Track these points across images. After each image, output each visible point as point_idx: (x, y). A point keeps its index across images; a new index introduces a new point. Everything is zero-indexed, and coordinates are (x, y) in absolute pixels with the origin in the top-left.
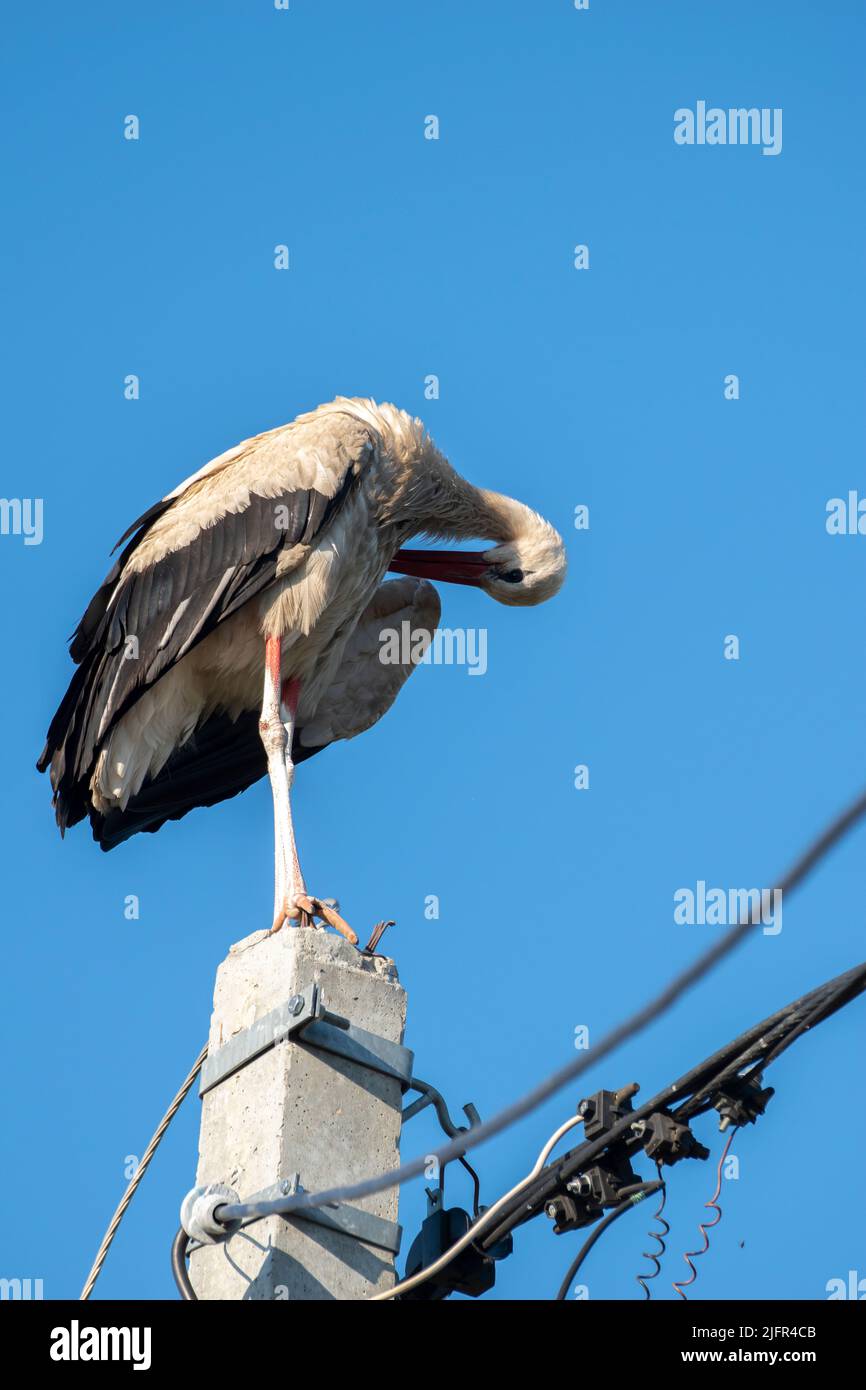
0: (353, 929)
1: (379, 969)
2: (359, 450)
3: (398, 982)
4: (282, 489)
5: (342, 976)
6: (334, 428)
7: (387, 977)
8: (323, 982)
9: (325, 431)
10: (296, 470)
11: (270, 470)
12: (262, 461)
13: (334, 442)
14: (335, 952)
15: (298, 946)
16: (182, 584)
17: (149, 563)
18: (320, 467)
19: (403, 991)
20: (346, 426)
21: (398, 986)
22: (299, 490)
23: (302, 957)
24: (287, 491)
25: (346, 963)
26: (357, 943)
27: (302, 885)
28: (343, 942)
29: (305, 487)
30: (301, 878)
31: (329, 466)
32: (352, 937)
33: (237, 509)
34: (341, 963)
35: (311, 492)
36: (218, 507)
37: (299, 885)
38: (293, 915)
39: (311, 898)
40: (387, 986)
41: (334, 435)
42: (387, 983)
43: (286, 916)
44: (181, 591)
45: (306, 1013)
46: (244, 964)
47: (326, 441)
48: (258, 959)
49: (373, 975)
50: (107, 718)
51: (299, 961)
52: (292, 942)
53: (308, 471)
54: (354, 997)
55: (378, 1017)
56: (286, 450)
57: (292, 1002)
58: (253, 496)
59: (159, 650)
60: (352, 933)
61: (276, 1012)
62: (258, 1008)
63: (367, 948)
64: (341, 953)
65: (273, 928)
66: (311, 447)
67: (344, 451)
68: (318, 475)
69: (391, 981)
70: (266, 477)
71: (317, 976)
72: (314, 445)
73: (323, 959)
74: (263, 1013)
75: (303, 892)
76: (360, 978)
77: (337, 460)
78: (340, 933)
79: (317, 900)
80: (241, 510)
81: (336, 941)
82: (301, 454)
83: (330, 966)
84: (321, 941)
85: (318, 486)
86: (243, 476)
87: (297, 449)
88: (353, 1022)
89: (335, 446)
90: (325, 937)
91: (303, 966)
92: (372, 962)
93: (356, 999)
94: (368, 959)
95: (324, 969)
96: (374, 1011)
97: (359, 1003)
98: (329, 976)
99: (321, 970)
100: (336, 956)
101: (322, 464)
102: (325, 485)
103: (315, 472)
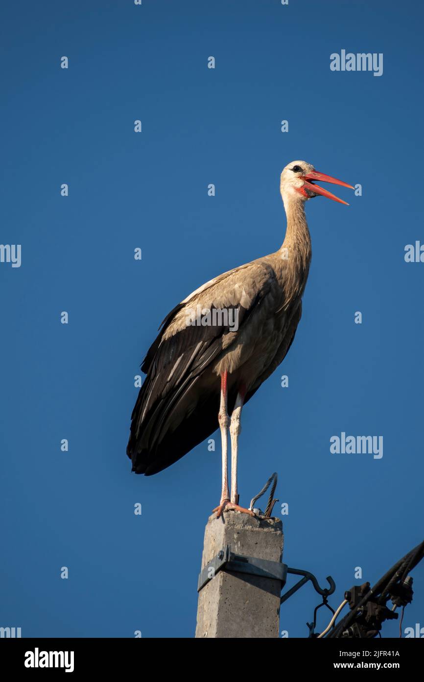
5: (248, 534)
7: (273, 530)
8: (239, 538)
10: (233, 295)
11: (222, 294)
12: (221, 288)
13: (252, 281)
14: (245, 522)
16: (179, 348)
17: (170, 336)
18: (244, 293)
19: (281, 535)
21: (278, 533)
22: (232, 304)
23: (228, 528)
25: (251, 527)
29: (236, 303)
31: (248, 293)
34: (249, 527)
35: (239, 305)
40: (273, 534)
41: (252, 277)
42: (272, 532)
44: (178, 353)
45: (224, 560)
47: (248, 280)
49: (265, 530)
50: (145, 413)
51: (226, 530)
53: (238, 296)
54: (255, 543)
55: (268, 551)
56: (231, 283)
57: (219, 554)
58: (212, 307)
59: (167, 383)
62: (214, 552)
64: (248, 522)
67: (256, 285)
68: (242, 298)
69: (275, 531)
70: (220, 297)
71: (236, 536)
72: (243, 282)
73: (239, 527)
74: (215, 554)
76: (258, 532)
77: (252, 290)
81: (245, 517)
82: (236, 286)
83: (242, 530)
84: (238, 518)
85: (242, 301)
86: (212, 295)
87: (235, 284)
89: (251, 283)
90: (240, 516)
91: (228, 532)
93: (257, 543)
95: (239, 532)
96: (266, 547)
97: (258, 545)
98: (242, 535)
99: (238, 533)
100: (246, 524)
101: (245, 292)
102: (246, 303)
103: (241, 296)
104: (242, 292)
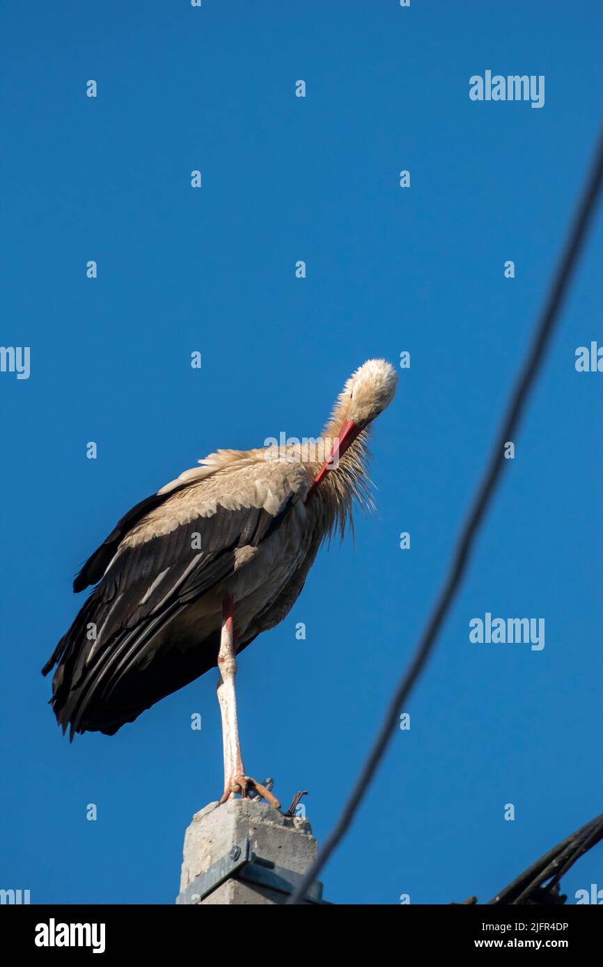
0: (277, 798)
1: (297, 826)
2: (298, 486)
3: (311, 833)
4: (241, 505)
5: (270, 832)
6: (283, 468)
7: (302, 831)
8: (256, 837)
9: (276, 469)
10: (253, 494)
11: (233, 491)
12: (229, 483)
13: (282, 478)
14: (264, 815)
15: (237, 811)
16: (161, 560)
17: (140, 542)
18: (270, 494)
19: (314, 840)
20: (292, 468)
21: (310, 837)
22: (252, 508)
23: (240, 819)
24: (244, 507)
25: (272, 822)
26: (280, 807)
27: (242, 769)
28: (270, 807)
29: (257, 507)
30: (241, 764)
31: (276, 494)
32: (276, 803)
33: (206, 514)
34: (269, 823)
35: (262, 510)
36: (193, 510)
37: (240, 769)
38: (236, 790)
39: (247, 778)
40: (302, 837)
41: (282, 473)
42: (302, 835)
43: (231, 792)
44: (159, 565)
45: (242, 859)
46: (202, 827)
47: (276, 476)
48: (211, 823)
49: (292, 830)
50: (96, 648)
51: (238, 822)
52: (234, 809)
53: (261, 495)
54: (279, 846)
55: (296, 859)
56: (247, 478)
57: (232, 852)
58: (219, 507)
59: (141, 605)
60: (276, 801)
61: (223, 859)
62: (212, 857)
63: (289, 811)
64: (269, 815)
65: (222, 800)
66: (265, 479)
67: (288, 485)
68: (268, 499)
69: (306, 833)
70: (230, 495)
71: (251, 832)
72: (268, 478)
73: (256, 820)
74: (215, 860)
75: (242, 774)
76: (283, 832)
77: (282, 491)
78: (268, 802)
79: (252, 779)
80: (209, 515)
81: (264, 807)
82: (257, 483)
83: (261, 825)
84: (254, 808)
85: (267, 506)
86: (214, 491)
87: (255, 480)
88: (278, 863)
89: (281, 480)
90: (257, 804)
91: (241, 826)
92: (292, 821)
93: (280, 847)
94: (288, 819)
95: (257, 827)
96: (294, 855)
97: (282, 850)
98: (260, 831)
99: (255, 829)
100: (266, 817)
101: (272, 492)
102: (271, 507)
103: (266, 496)
104: (267, 491)
